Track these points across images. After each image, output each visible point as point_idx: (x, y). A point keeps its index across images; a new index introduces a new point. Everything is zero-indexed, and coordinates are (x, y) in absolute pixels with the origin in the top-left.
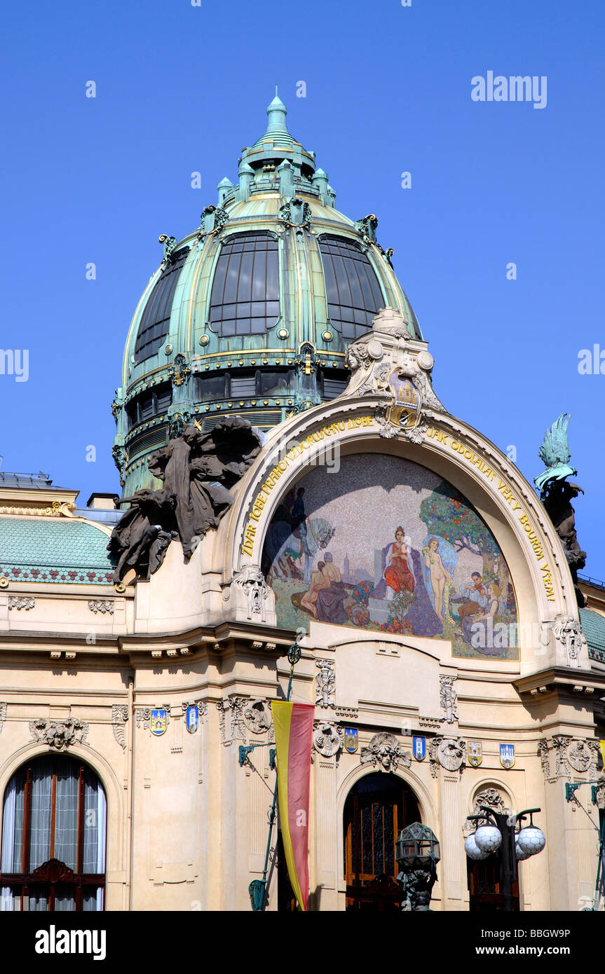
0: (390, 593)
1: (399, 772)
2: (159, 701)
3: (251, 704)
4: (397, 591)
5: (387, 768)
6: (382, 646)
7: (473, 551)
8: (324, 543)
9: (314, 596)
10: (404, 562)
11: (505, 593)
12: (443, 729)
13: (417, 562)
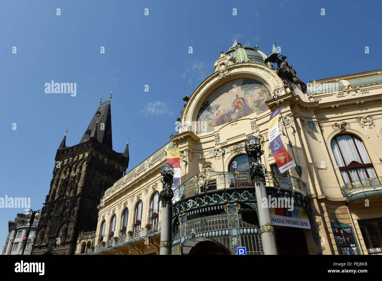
0: (237, 110)
4: (239, 109)
5: (239, 152)
6: (232, 123)
7: (257, 88)
9: (215, 122)
10: (240, 102)
11: (268, 93)
12: (254, 135)
13: (243, 100)
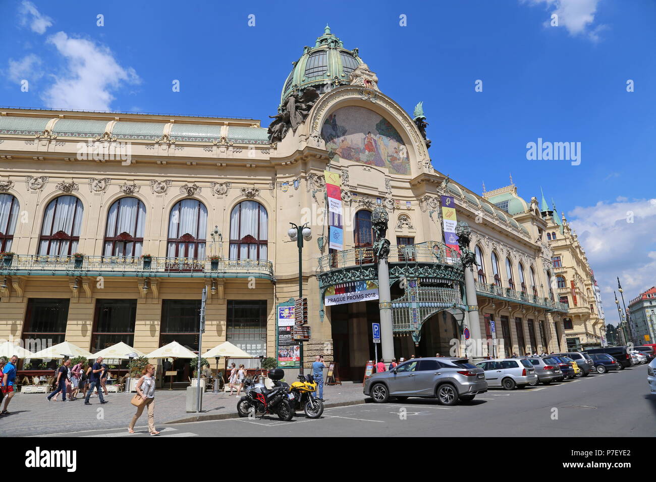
0: (367, 152)
1: (372, 209)
2: (285, 180)
3: (316, 177)
4: (369, 151)
5: (368, 207)
6: (365, 167)
7: (394, 141)
9: (341, 150)
10: (371, 143)
12: (387, 196)
13: (375, 143)
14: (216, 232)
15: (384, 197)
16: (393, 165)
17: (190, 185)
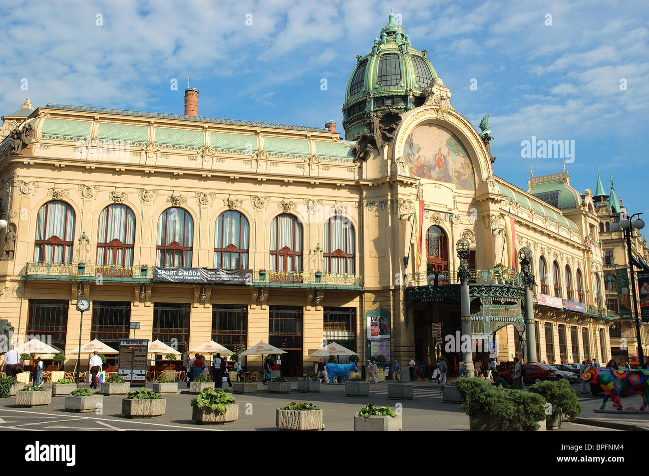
0: (437, 168)
1: (441, 225)
2: (371, 200)
3: (403, 201)
4: (439, 168)
5: (437, 223)
6: (436, 185)
7: (461, 156)
8: (418, 152)
9: (416, 169)
10: (441, 159)
11: (471, 170)
12: (454, 212)
13: (445, 159)
14: (318, 249)
15: (451, 213)
16: (459, 181)
17: (287, 201)
